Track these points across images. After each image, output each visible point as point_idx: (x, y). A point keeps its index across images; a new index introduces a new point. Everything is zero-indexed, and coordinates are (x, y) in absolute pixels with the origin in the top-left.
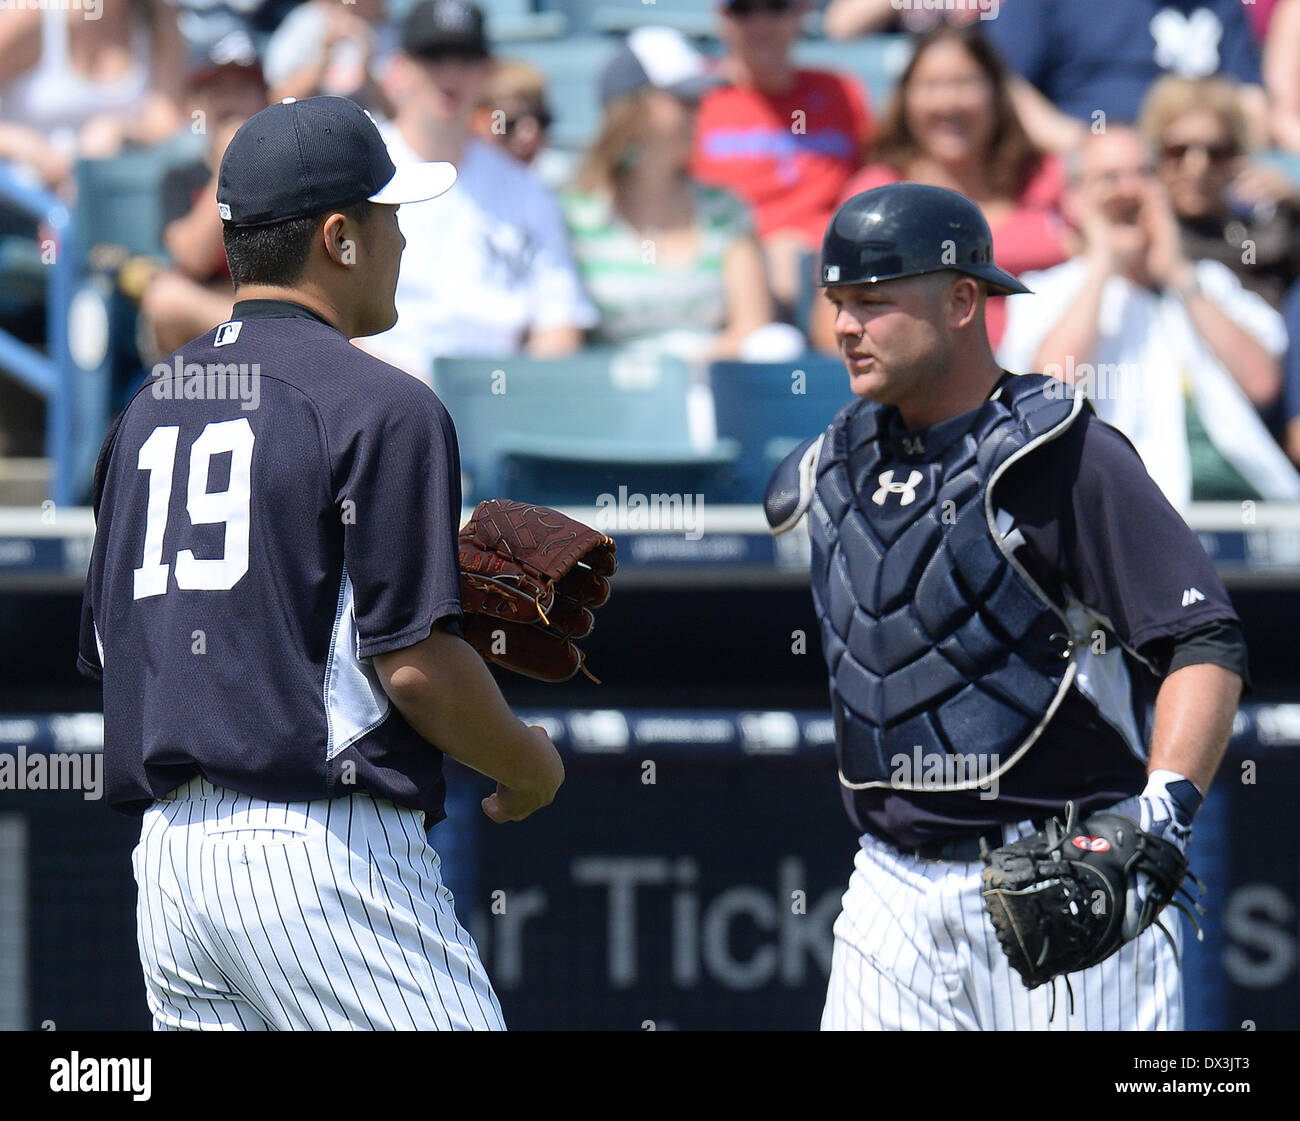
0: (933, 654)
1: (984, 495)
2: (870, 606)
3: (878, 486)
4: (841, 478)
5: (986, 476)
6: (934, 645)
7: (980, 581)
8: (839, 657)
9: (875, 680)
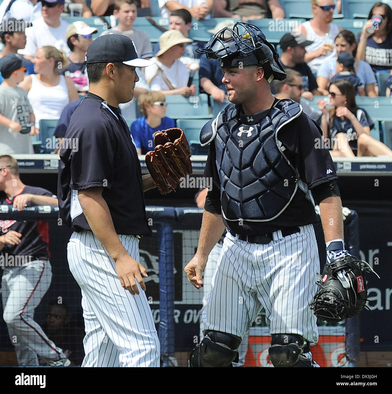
0: (257, 181)
1: (275, 134)
2: (238, 167)
3: (239, 131)
4: (225, 129)
5: (275, 128)
6: (258, 179)
7: (273, 159)
8: (226, 181)
9: (239, 188)
